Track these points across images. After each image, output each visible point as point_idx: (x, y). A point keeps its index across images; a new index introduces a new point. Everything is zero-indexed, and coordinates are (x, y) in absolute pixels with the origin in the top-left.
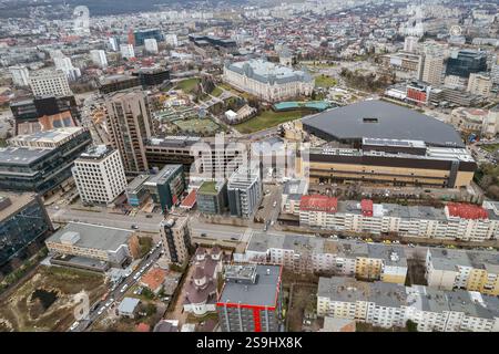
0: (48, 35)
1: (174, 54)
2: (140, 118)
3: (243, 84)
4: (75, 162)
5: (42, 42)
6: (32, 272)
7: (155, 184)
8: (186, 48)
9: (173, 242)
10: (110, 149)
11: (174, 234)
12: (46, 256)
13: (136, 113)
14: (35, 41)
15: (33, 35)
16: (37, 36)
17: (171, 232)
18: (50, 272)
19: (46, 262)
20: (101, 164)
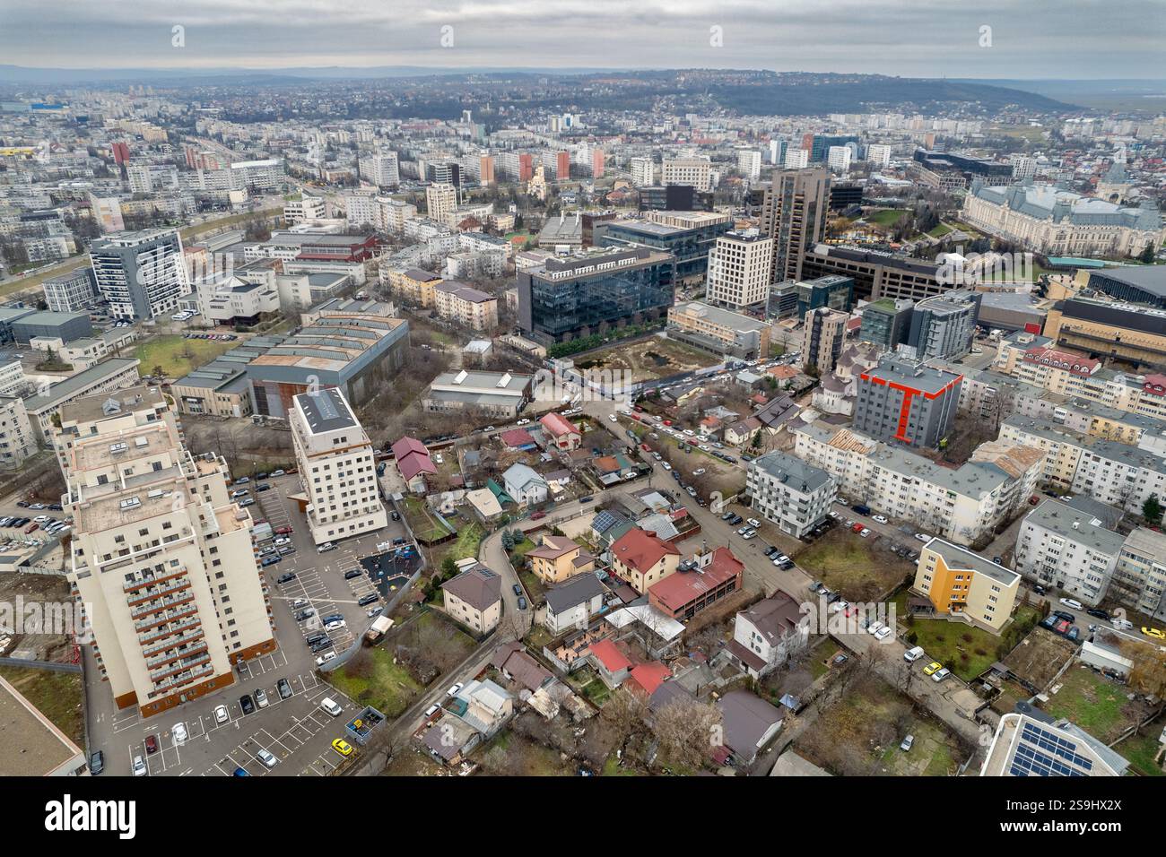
0: (675, 134)
1: (877, 176)
2: (813, 207)
3: (996, 224)
4: (719, 239)
5: (667, 142)
6: (646, 338)
7: (811, 287)
8: (903, 173)
9: (818, 339)
10: (762, 236)
11: (824, 328)
12: (662, 329)
13: (810, 198)
14: (657, 141)
15: (653, 134)
16: (660, 135)
17: (821, 323)
18: (665, 343)
19: (663, 335)
20: (749, 246)
